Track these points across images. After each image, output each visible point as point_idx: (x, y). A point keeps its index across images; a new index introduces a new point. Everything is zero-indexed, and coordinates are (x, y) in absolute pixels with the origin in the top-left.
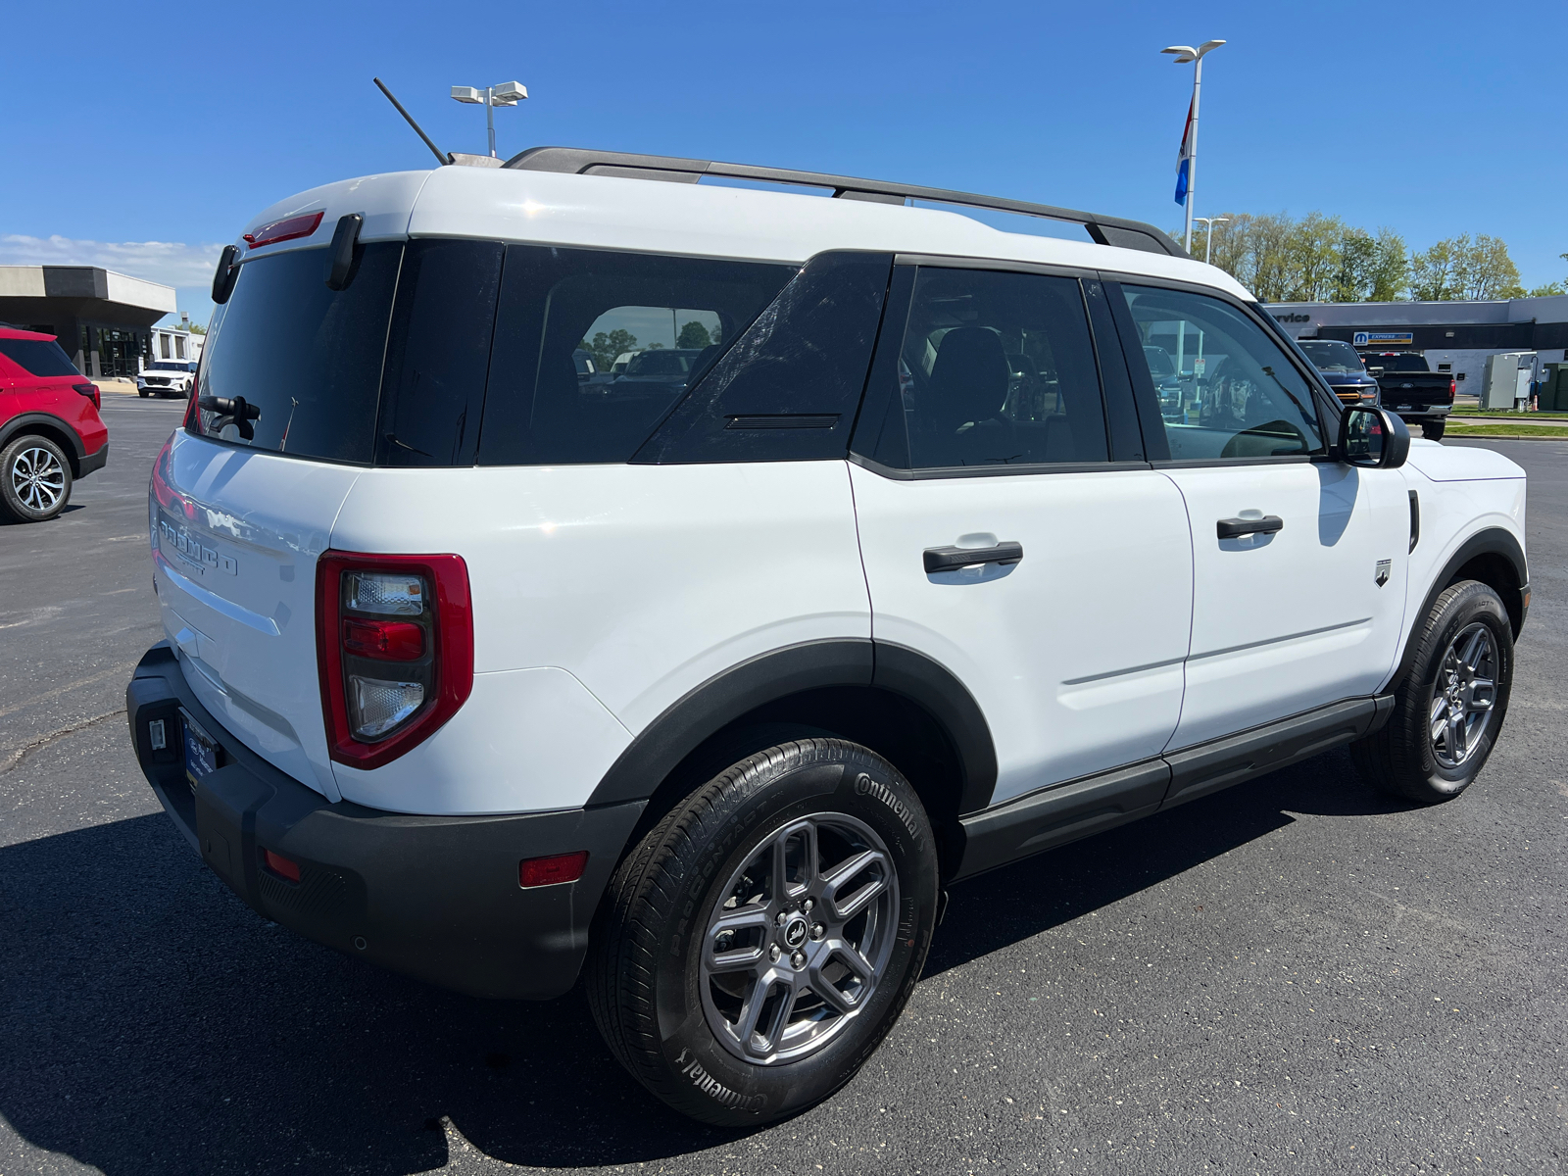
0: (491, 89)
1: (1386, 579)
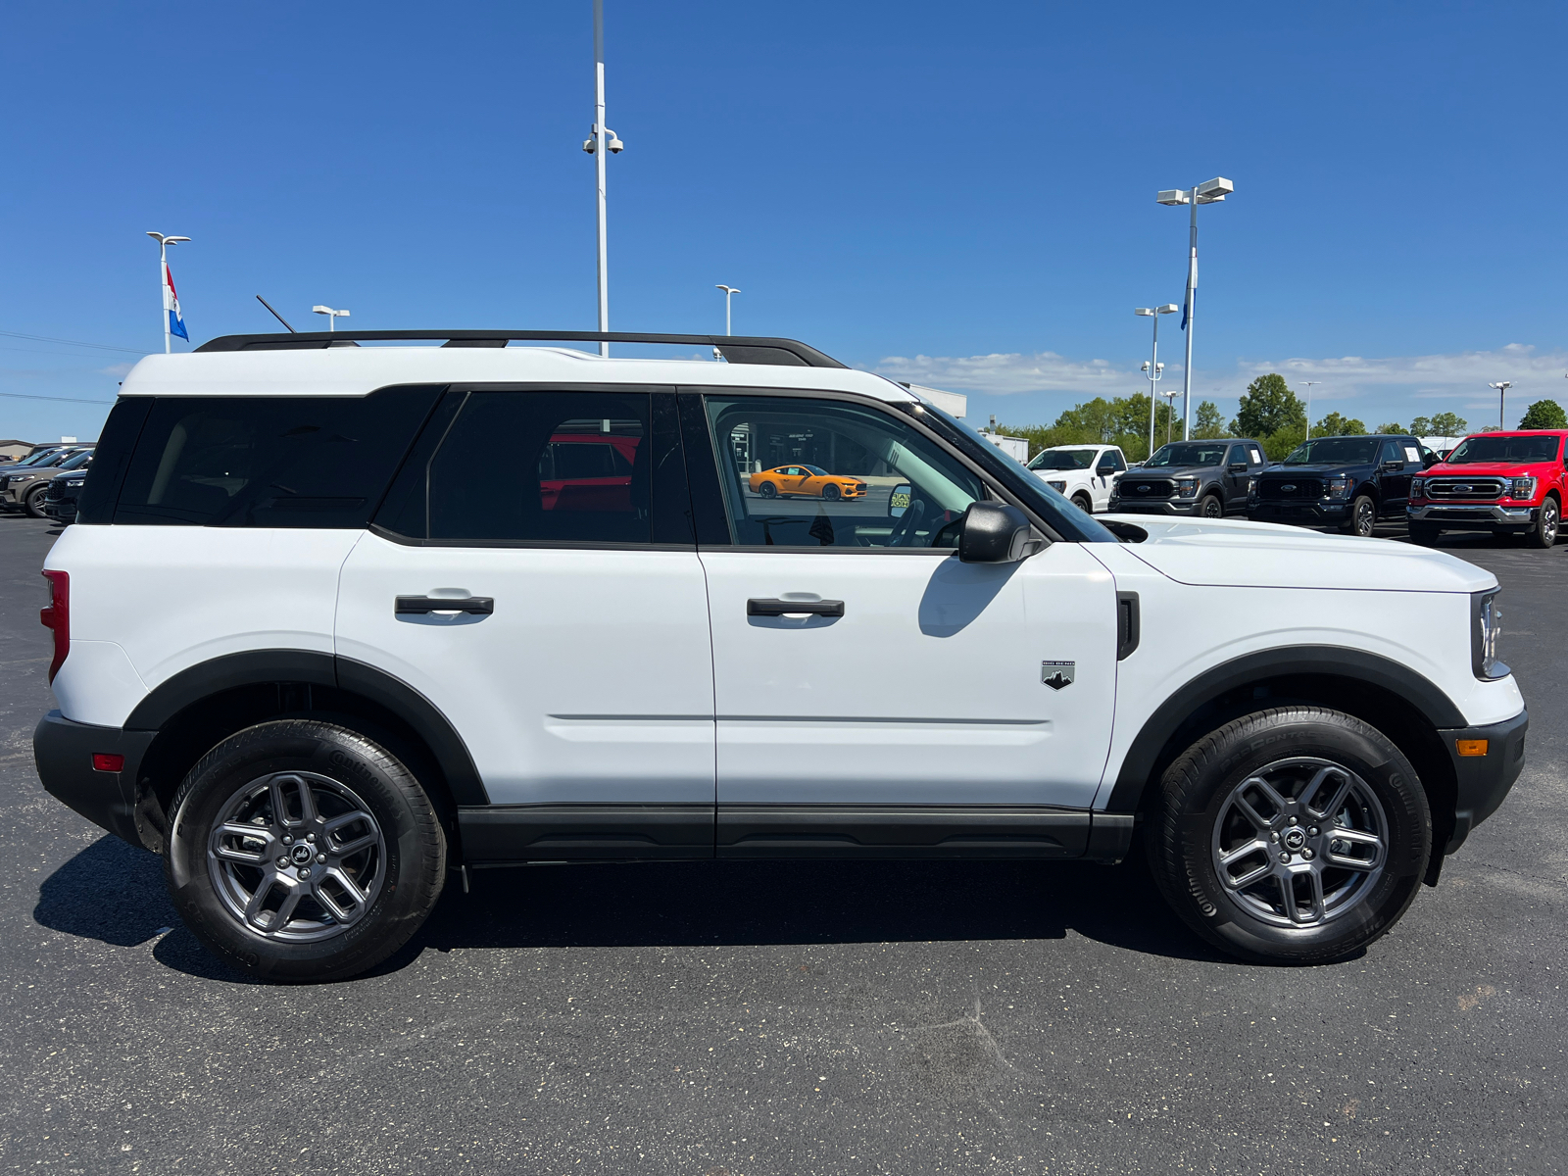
0: (1196, 189)
1: (1067, 682)
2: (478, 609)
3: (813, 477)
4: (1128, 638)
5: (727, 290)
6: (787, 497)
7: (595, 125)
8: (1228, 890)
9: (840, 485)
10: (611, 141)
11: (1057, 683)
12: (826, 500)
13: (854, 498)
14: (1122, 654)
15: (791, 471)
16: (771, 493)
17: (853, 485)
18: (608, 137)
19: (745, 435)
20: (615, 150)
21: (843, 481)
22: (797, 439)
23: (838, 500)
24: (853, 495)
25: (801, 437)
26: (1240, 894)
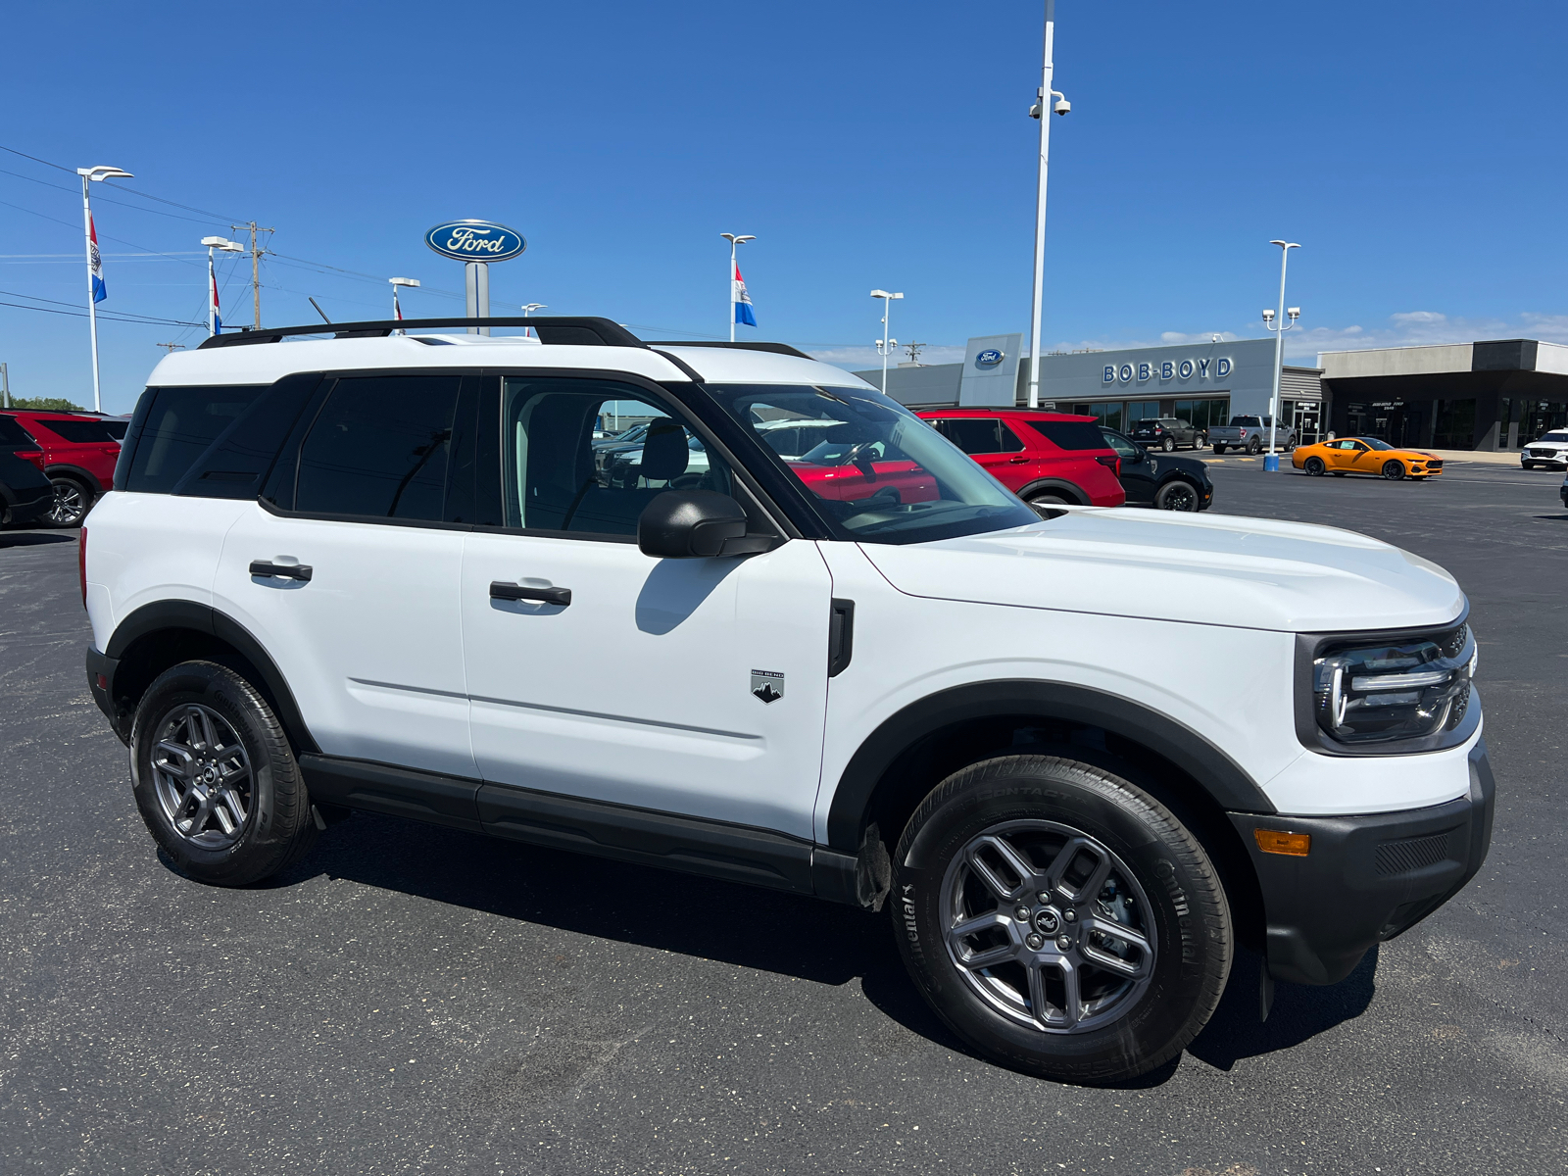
1: (777, 696)
2: (301, 575)
3: (1372, 453)
4: (840, 656)
5: (1283, 245)
6: (1339, 475)
7: (1041, 88)
8: (958, 966)
9: (1405, 462)
10: (1058, 104)
11: (767, 696)
12: (1386, 479)
13: (1425, 477)
14: (833, 671)
15: (1344, 445)
16: (1318, 469)
17: (1422, 461)
18: (1054, 99)
19: (1317, 404)
20: (1062, 112)
21: (1408, 455)
22: (1383, 407)
23: (1401, 479)
24: (1421, 473)
25: (1387, 406)
26: (978, 973)
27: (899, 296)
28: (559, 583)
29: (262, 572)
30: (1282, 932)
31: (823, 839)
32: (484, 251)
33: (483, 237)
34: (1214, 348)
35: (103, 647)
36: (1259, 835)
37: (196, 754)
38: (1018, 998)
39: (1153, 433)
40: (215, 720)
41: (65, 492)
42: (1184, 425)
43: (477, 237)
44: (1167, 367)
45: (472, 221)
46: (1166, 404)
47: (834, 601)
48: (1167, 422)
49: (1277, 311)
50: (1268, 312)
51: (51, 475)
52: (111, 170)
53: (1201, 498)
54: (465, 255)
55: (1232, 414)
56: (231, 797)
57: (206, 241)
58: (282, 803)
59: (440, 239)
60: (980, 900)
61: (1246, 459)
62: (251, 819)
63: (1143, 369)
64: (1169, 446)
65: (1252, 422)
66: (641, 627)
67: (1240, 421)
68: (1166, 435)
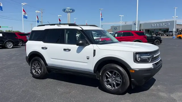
2: (46, 48)
4: (94, 55)
5: (175, 8)
8: (105, 84)
11: (88, 59)
14: (94, 56)
16: (180, 38)
26: (107, 85)
27: (123, 16)
28: (70, 49)
29: (43, 48)
30: (133, 80)
31: (93, 72)
32: (70, 11)
33: (70, 10)
34: (167, 22)
35: (27, 56)
36: (130, 70)
37: (36, 66)
38: (111, 87)
39: (158, 33)
40: (38, 63)
41: (20, 42)
42: (162, 32)
43: (69, 10)
44: (160, 25)
45: (68, 8)
46: (160, 30)
47: (94, 50)
48: (160, 32)
49: (174, 17)
50: (173, 17)
51: (19, 40)
52: (25, 3)
53: (160, 42)
54: (67, 12)
55: (169, 30)
56: (39, 70)
57: (36, 11)
58: (44, 70)
59: (64, 10)
60: (107, 78)
61: (171, 37)
62: (41, 72)
63: (157, 25)
64: (160, 35)
65: (172, 32)
66: (77, 53)
67: (170, 32)
68: (160, 34)
